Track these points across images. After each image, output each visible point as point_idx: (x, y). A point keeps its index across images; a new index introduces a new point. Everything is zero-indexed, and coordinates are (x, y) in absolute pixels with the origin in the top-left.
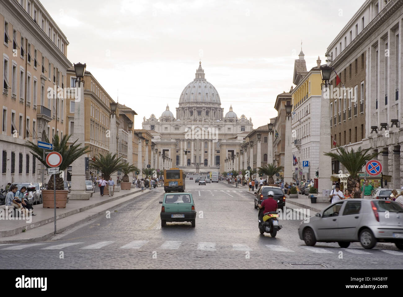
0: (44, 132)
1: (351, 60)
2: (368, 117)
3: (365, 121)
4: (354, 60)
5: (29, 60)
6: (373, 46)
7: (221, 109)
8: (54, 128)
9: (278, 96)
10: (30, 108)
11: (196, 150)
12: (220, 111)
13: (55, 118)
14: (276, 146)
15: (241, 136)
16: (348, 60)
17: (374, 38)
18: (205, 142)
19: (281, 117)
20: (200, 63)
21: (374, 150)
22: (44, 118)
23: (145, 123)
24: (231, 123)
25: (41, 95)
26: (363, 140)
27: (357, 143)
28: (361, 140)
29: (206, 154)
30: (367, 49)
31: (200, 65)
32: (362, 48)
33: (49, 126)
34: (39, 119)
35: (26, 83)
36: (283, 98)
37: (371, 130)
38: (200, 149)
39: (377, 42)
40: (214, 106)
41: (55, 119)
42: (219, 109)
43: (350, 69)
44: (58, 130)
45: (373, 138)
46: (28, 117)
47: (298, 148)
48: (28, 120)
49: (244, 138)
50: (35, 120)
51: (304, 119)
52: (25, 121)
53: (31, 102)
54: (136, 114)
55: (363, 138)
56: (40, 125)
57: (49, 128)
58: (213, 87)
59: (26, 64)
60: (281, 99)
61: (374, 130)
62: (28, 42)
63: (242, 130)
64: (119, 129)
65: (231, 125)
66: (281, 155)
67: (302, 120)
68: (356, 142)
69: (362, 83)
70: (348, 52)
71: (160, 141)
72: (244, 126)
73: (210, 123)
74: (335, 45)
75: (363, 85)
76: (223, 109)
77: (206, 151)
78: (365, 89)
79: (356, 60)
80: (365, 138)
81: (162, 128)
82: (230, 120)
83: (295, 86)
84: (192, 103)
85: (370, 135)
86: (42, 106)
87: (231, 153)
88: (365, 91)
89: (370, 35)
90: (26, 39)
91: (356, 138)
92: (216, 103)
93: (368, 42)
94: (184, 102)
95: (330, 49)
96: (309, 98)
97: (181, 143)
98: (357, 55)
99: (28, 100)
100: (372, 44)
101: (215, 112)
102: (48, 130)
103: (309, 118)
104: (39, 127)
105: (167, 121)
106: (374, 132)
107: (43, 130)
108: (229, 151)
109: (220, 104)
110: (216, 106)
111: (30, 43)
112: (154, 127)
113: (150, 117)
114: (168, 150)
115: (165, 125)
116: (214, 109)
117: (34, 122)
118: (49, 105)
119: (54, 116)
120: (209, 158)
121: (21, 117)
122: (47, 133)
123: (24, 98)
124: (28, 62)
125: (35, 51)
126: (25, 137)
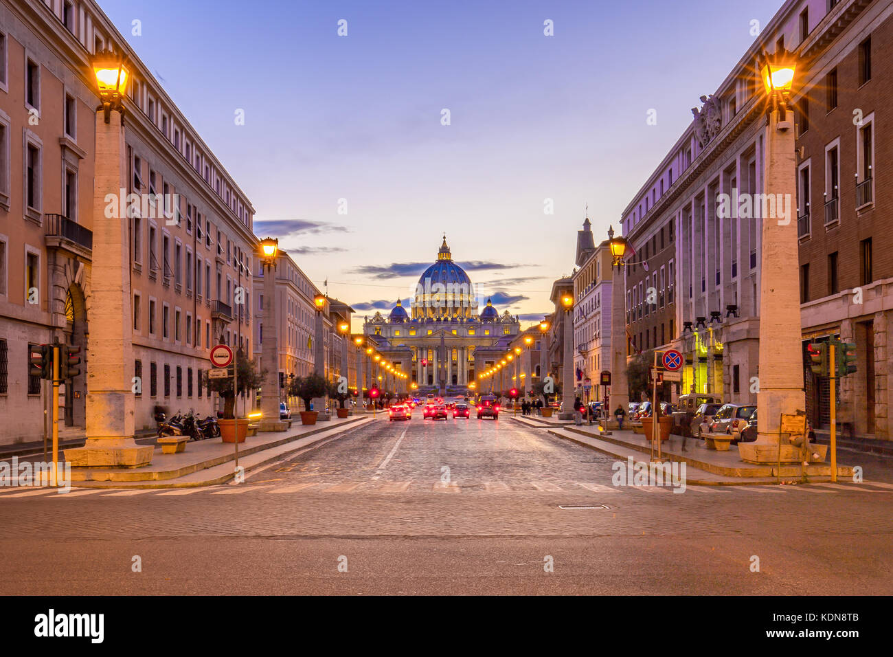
0: (222, 338)
1: (655, 229)
2: (680, 309)
4: (659, 229)
5: (199, 237)
6: (684, 209)
8: (236, 333)
9: (555, 283)
10: (201, 304)
13: (238, 318)
14: (554, 353)
15: (504, 341)
16: (651, 229)
17: (685, 198)
18: (452, 350)
20: (444, 238)
21: (688, 356)
22: (221, 318)
25: (217, 286)
26: (672, 341)
27: (665, 346)
28: (670, 342)
29: (455, 367)
30: (676, 213)
31: (444, 241)
32: (670, 213)
33: (229, 330)
34: (214, 319)
36: (562, 286)
37: (682, 327)
38: (446, 360)
39: (690, 204)
41: (238, 320)
43: (654, 242)
44: (241, 335)
46: (198, 317)
47: (584, 356)
48: (199, 321)
50: (209, 321)
51: (592, 314)
52: (195, 322)
53: (203, 295)
54: (353, 311)
55: (672, 339)
56: (216, 327)
57: (229, 332)
59: (195, 242)
60: (559, 286)
62: (198, 211)
68: (664, 344)
69: (670, 262)
70: (650, 218)
71: (388, 349)
73: (459, 323)
74: (632, 209)
75: (671, 264)
77: (455, 363)
78: (675, 270)
79: (662, 230)
80: (675, 338)
81: (390, 331)
82: (488, 318)
83: (578, 268)
85: (682, 335)
87: (489, 365)
88: (675, 273)
89: (680, 194)
90: (195, 207)
91: (663, 339)
93: (677, 203)
95: (626, 215)
96: (597, 284)
97: (419, 352)
98: (663, 221)
99: (198, 293)
100: (683, 206)
102: (229, 335)
103: (599, 313)
104: (215, 331)
105: (398, 322)
106: (687, 330)
107: (221, 335)
111: (200, 212)
112: (380, 331)
114: (401, 362)
115: (396, 327)
117: (208, 324)
118: (229, 300)
119: (236, 315)
120: (459, 373)
121: (189, 317)
122: (226, 340)
123: (192, 290)
124: (198, 239)
125: (208, 224)
126: (195, 346)
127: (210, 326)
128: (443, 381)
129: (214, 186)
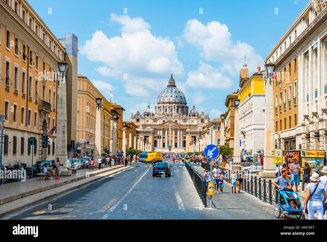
0: (45, 121)
1: (286, 64)
2: (301, 108)
3: (298, 111)
4: (288, 64)
7: (187, 107)
8: (54, 118)
9: (228, 96)
10: (31, 101)
11: (169, 136)
12: (186, 108)
13: (55, 110)
14: (227, 132)
15: (201, 126)
16: (283, 65)
17: (305, 45)
18: (175, 131)
19: (230, 112)
20: (172, 75)
21: (306, 134)
22: (44, 110)
23: (133, 117)
24: (194, 117)
25: (42, 92)
26: (296, 126)
27: (291, 129)
28: (295, 127)
29: (176, 139)
30: (299, 54)
31: (172, 76)
32: (295, 54)
33: (49, 116)
34: (40, 111)
35: (28, 82)
36: (232, 98)
37: (303, 118)
38: (172, 136)
40: (182, 105)
42: (185, 107)
43: (285, 71)
45: (306, 125)
46: (29, 109)
47: (243, 134)
48: (30, 111)
49: (203, 128)
50: (37, 112)
51: (248, 112)
52: (27, 112)
53: (33, 97)
54: (124, 110)
56: (41, 115)
57: (49, 118)
58: (181, 92)
59: (28, 67)
60: (230, 98)
61: (306, 118)
62: (30, 49)
63: (201, 122)
64: (111, 121)
65: (194, 118)
66: (231, 139)
67: (246, 113)
70: (283, 58)
71: (142, 130)
72: (203, 120)
73: (179, 117)
74: (272, 54)
75: (296, 83)
76: (188, 107)
77: (176, 137)
78: (298, 86)
79: (290, 64)
80: (298, 124)
81: (144, 121)
82: (193, 115)
83: (240, 88)
84: (166, 103)
85: (303, 122)
86: (42, 100)
87: (193, 138)
88: (298, 88)
89: (302, 43)
90: (28, 47)
91: (290, 125)
92: (183, 103)
94: (161, 102)
95: (268, 58)
96: (251, 96)
97: (158, 131)
98: (291, 60)
99: (30, 95)
100: (303, 50)
101: (182, 110)
102: (49, 120)
103: (252, 111)
104: (40, 117)
105: (148, 116)
106: (306, 120)
107: (44, 120)
108: (192, 137)
109: (186, 104)
110: (183, 105)
111: (32, 50)
112: (139, 120)
113: (136, 113)
114: (148, 137)
115: (147, 119)
116: (182, 107)
117: (36, 113)
118: (50, 100)
119: (54, 109)
120: (178, 142)
121: (23, 109)
122: (47, 122)
123: (25, 93)
124: (30, 65)
125: (37, 57)
126: (27, 125)
127: (37, 114)
128: (170, 146)
129: (41, 37)
